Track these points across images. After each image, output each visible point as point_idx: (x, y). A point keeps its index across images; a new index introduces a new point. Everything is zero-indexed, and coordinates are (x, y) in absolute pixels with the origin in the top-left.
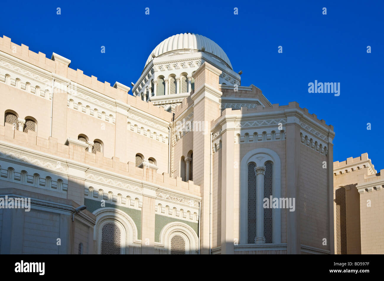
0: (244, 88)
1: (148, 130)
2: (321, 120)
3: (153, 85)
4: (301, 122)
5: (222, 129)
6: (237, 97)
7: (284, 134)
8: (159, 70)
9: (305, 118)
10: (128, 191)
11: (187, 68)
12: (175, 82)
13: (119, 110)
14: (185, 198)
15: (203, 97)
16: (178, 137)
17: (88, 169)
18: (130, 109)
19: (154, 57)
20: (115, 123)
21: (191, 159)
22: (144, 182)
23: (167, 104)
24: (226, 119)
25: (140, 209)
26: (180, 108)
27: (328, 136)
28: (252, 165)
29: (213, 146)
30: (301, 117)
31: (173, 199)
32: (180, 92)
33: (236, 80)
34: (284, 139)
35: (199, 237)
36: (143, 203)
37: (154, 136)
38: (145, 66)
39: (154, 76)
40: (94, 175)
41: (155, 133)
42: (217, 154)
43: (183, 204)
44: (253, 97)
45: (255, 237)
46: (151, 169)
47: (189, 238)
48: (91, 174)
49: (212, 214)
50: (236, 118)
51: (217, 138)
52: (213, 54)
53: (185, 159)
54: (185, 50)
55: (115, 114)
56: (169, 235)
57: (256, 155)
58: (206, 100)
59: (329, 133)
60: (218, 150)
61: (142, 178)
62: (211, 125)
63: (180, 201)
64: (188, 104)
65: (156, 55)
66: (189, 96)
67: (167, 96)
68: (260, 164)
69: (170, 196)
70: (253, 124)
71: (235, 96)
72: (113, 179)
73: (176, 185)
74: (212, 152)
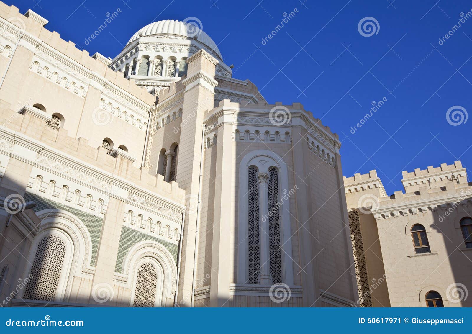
0: (239, 81)
1: (125, 112)
2: (326, 127)
3: (135, 63)
4: (307, 126)
5: (217, 122)
6: (233, 89)
7: (290, 136)
8: (145, 49)
9: (310, 122)
10: (91, 187)
11: (176, 52)
12: (161, 65)
13: (94, 83)
14: (165, 206)
15: (196, 84)
16: (159, 124)
17: (43, 149)
18: (107, 84)
19: (141, 36)
20: (86, 98)
21: (174, 153)
22: (115, 176)
23: (149, 86)
24: (223, 111)
25: (102, 216)
26: (166, 91)
27: (334, 146)
28: (253, 169)
29: (205, 140)
30: (306, 121)
31: (149, 205)
32: (165, 76)
33: (228, 73)
34: (290, 143)
35: (179, 269)
36: (108, 207)
37: (130, 119)
38: (128, 43)
39: (138, 54)
40: (49, 159)
41: (132, 116)
42: (210, 150)
43: (162, 214)
44: (249, 92)
45: (259, 273)
46: (126, 160)
47: (164, 269)
48: (44, 158)
49: (199, 232)
50: (235, 111)
51: (211, 132)
52: (205, 44)
53: (166, 153)
54: (176, 35)
55: (87, 87)
56: (136, 261)
57: (258, 157)
58: (200, 87)
59: (335, 142)
60: (211, 146)
61: (113, 172)
62: (205, 115)
63: (158, 210)
64: (176, 89)
65: (144, 35)
66: (178, 81)
67: (150, 76)
68: (263, 170)
69: (145, 201)
70: (254, 120)
71: (231, 88)
72: (74, 168)
73: (155, 186)
74: (204, 147)
